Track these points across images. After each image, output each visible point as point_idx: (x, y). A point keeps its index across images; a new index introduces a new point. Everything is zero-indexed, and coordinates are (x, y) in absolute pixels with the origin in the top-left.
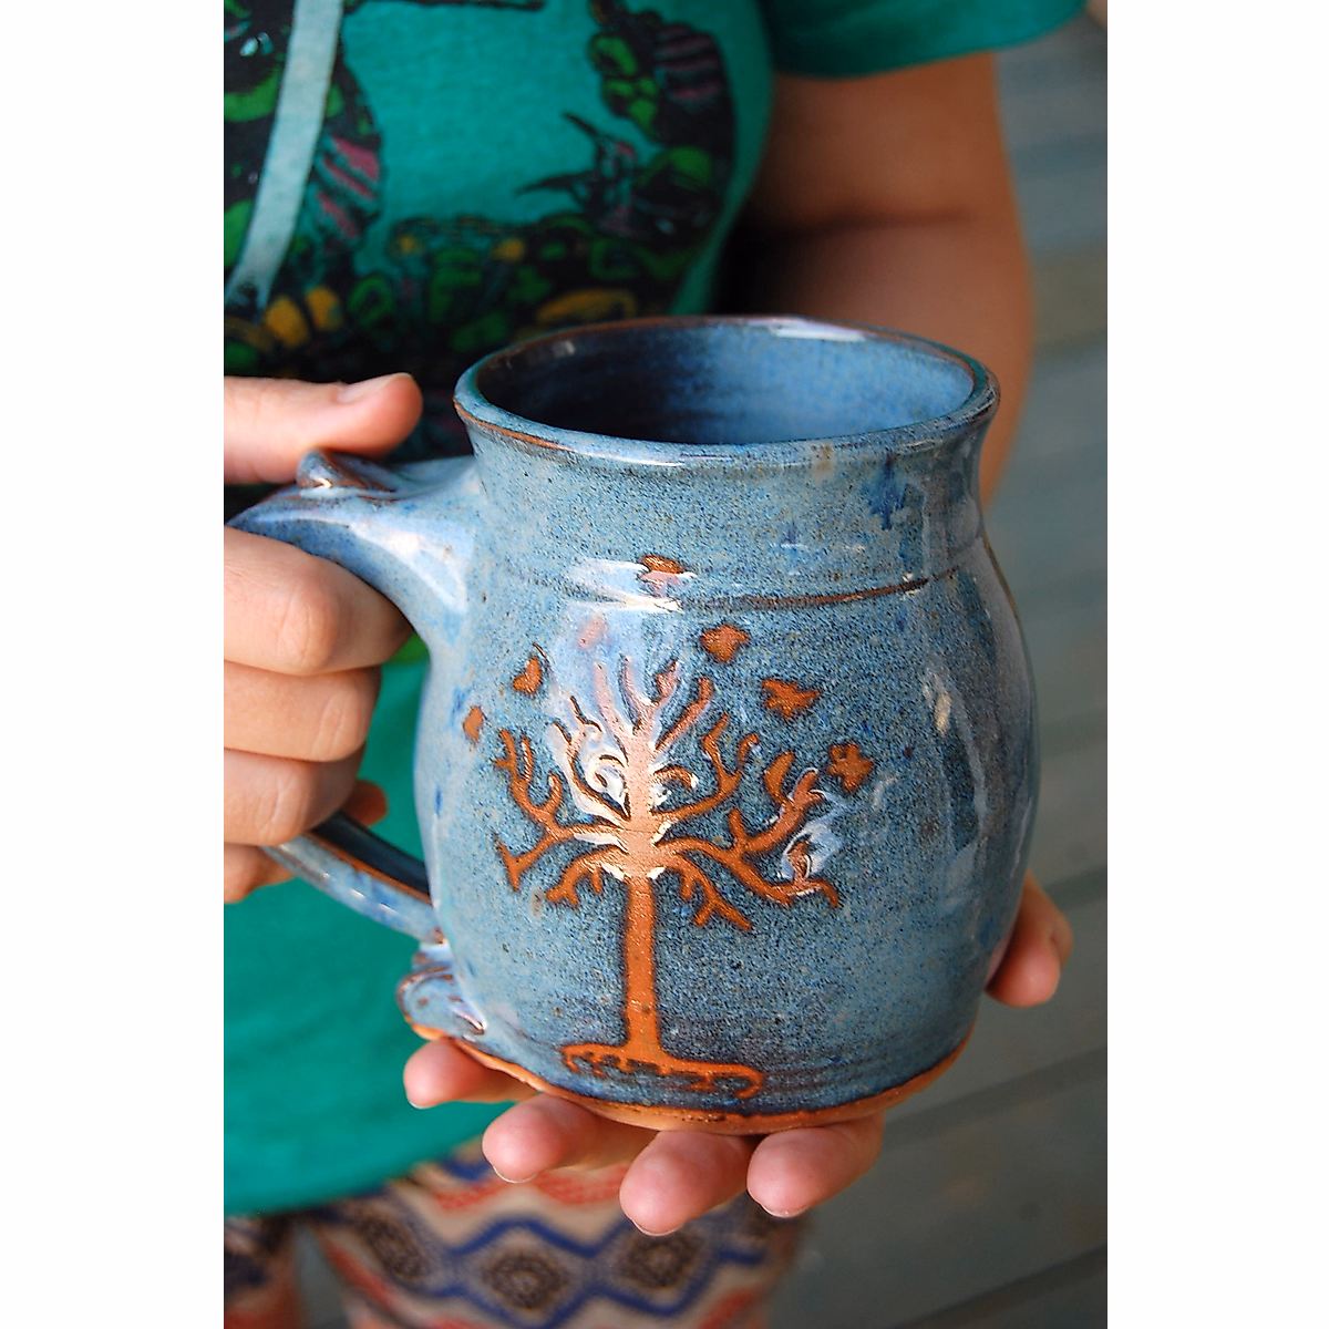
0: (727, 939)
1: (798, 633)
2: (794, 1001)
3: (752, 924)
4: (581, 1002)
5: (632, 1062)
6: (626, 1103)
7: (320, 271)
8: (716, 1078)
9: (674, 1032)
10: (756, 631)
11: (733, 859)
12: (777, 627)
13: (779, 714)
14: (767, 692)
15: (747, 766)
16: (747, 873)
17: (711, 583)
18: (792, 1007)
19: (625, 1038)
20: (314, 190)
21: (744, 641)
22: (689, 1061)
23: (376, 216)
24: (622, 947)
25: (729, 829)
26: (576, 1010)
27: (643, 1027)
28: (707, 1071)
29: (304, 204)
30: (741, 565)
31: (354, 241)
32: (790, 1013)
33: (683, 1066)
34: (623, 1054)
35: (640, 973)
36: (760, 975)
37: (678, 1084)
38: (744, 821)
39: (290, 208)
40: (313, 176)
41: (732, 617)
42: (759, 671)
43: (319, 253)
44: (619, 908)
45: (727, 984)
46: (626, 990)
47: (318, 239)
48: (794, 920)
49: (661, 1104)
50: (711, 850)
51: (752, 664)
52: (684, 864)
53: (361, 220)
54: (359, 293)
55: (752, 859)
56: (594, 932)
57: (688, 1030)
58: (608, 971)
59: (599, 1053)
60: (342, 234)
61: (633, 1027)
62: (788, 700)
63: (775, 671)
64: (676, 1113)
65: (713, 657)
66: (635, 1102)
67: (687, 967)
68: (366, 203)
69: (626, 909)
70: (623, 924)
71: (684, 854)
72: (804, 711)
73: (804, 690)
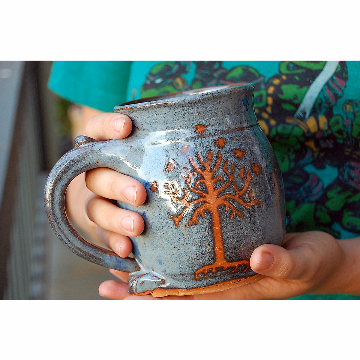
0: (239, 221)
1: (236, 137)
2: (256, 236)
3: (244, 215)
4: (202, 253)
5: (217, 268)
6: (214, 284)
7: (324, 111)
8: (239, 266)
9: (228, 253)
10: (227, 138)
11: (236, 198)
12: (232, 137)
13: (238, 158)
14: (234, 152)
15: (235, 172)
16: (241, 201)
17: (214, 128)
18: (256, 238)
19: (215, 260)
20: (326, 87)
21: (225, 142)
22: (232, 262)
23: (341, 97)
24: (212, 231)
25: (234, 190)
26: (200, 256)
27: (220, 254)
28: (236, 264)
29: (322, 90)
30: (220, 122)
31: (333, 103)
32: (255, 241)
33: (230, 265)
34: (214, 266)
35: (218, 238)
36: (248, 230)
37: (229, 271)
38: (237, 187)
39: (318, 90)
40: (327, 84)
41: (221, 136)
42: (231, 148)
43: (324, 105)
44: (210, 220)
45: (240, 234)
46: (214, 244)
47: (324, 100)
48: (253, 212)
49: (224, 281)
50: (231, 196)
51: (229, 146)
52: (225, 202)
53: (337, 97)
54: (333, 120)
55: (241, 197)
56: (204, 229)
57: (232, 251)
58: (209, 239)
59: (207, 268)
60: (331, 100)
61: (217, 255)
62: (239, 154)
63: (234, 147)
64: (228, 282)
65: (219, 147)
66: (217, 283)
67: (230, 232)
68: (339, 93)
69: (212, 219)
70: (211, 224)
71: (225, 199)
72: (243, 156)
73: (242, 151)
